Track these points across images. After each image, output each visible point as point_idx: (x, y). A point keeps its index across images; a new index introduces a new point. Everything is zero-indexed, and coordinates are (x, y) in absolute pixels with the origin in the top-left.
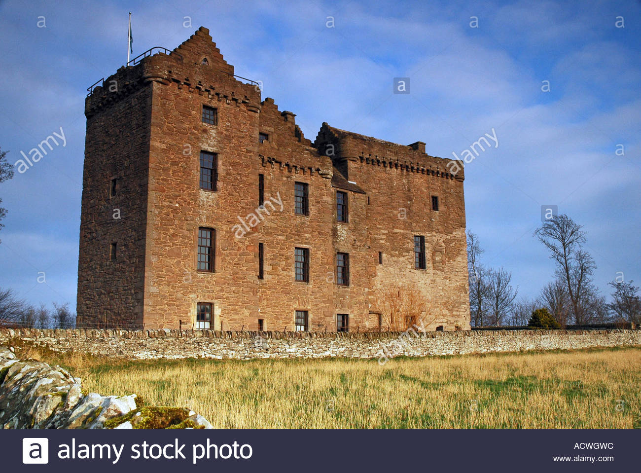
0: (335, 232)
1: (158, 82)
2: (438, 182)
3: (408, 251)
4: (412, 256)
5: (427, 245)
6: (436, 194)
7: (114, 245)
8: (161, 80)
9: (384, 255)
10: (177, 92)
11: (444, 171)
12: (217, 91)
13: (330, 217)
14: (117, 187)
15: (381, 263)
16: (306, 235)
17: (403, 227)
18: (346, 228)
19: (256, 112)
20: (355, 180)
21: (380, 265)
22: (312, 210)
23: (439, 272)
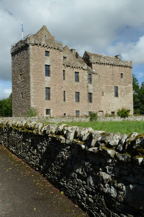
0: (88, 87)
1: (31, 45)
2: (123, 69)
3: (112, 91)
4: (114, 93)
5: (119, 89)
6: (122, 73)
7: (22, 93)
8: (32, 44)
9: (104, 93)
10: (38, 47)
11: (125, 65)
12: (49, 46)
13: (86, 82)
14: (22, 76)
15: (103, 95)
16: (79, 88)
17: (111, 84)
18: (91, 85)
19: (62, 52)
20: (95, 70)
21: (103, 96)
22: (80, 80)
23: (123, 98)
